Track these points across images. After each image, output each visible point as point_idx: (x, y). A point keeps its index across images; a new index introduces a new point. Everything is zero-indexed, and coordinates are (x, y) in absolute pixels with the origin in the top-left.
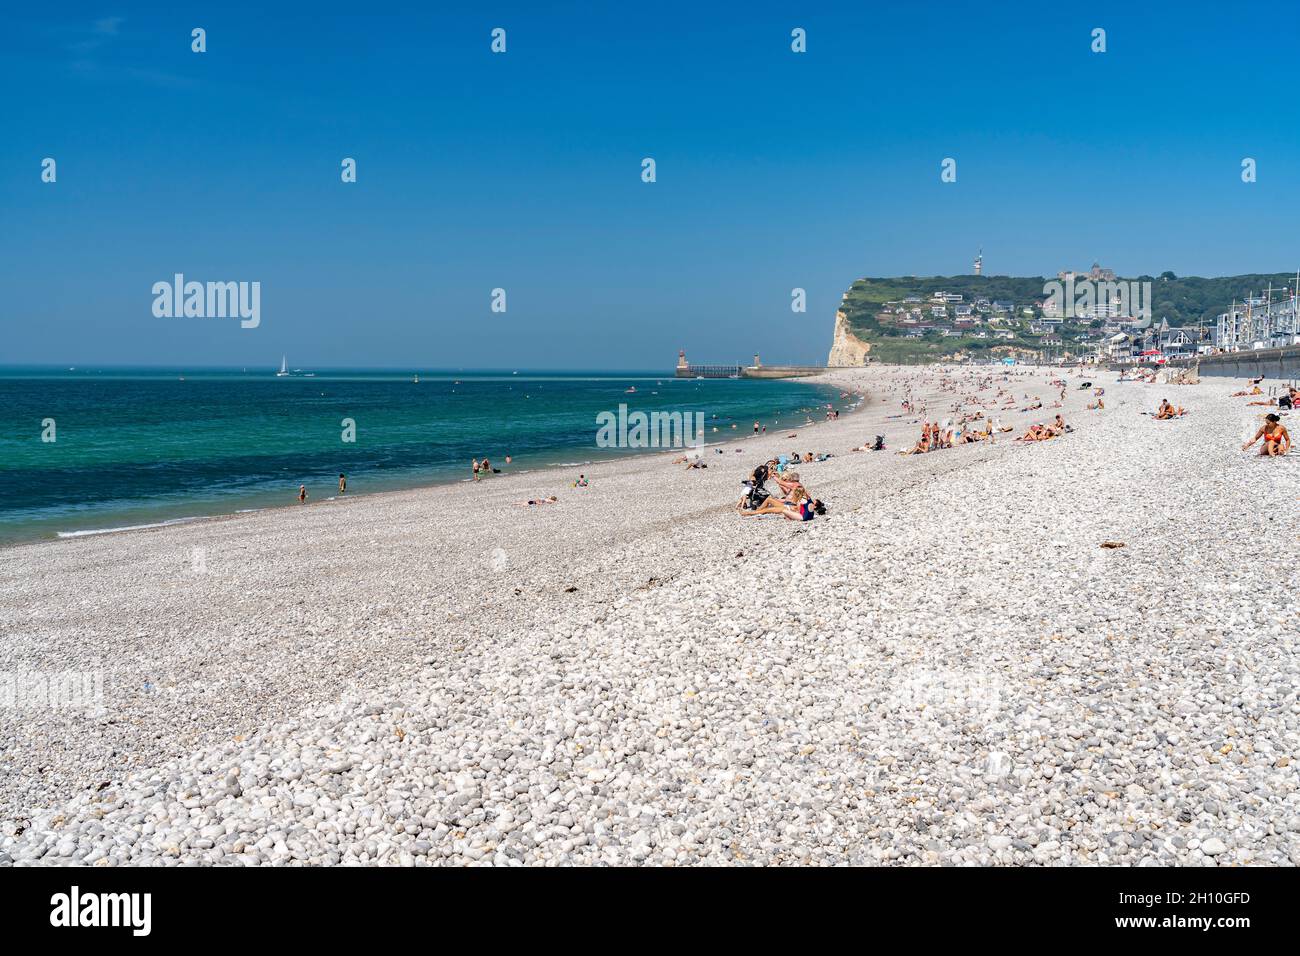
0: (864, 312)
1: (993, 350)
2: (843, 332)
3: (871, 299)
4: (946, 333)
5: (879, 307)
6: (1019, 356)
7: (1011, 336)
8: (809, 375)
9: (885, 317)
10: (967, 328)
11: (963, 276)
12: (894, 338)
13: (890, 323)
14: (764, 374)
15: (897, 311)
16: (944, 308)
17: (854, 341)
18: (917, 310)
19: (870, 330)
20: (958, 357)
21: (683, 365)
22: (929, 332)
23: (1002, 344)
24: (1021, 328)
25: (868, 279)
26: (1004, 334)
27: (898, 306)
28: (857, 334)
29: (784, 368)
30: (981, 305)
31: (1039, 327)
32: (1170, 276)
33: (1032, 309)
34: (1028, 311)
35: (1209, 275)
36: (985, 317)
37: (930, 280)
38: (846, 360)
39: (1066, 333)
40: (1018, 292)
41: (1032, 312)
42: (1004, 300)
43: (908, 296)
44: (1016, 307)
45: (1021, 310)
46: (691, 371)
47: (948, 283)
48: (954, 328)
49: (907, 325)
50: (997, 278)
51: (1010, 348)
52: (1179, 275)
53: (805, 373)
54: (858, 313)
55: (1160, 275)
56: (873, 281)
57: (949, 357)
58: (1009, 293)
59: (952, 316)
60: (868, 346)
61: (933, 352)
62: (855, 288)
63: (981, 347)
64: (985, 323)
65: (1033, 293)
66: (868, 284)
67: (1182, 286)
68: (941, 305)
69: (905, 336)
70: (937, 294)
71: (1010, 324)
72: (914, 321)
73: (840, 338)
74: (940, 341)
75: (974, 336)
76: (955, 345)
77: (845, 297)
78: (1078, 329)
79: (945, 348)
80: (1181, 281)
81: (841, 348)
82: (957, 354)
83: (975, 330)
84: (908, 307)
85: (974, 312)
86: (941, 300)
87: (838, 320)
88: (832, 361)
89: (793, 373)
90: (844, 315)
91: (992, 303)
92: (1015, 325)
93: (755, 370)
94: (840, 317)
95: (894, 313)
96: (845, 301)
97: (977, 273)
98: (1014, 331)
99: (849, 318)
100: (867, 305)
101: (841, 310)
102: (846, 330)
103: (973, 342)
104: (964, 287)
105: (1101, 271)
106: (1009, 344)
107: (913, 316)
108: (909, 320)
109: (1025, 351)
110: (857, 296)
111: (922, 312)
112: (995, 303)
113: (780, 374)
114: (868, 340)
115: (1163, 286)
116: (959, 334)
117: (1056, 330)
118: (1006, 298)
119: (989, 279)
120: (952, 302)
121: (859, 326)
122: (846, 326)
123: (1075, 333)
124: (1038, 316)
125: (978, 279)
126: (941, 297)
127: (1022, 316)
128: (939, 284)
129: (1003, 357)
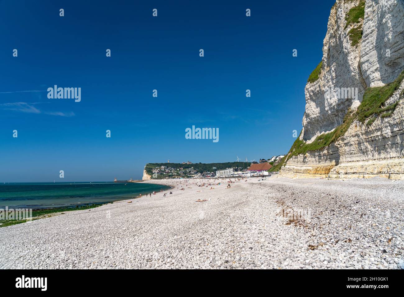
2: (145, 173)
4: (165, 174)
5: (152, 169)
6: (178, 177)
7: (176, 174)
10: (168, 173)
11: (166, 163)
14: (133, 182)
15: (155, 170)
16: (163, 169)
18: (159, 169)
19: (150, 173)
20: (167, 178)
21: (115, 180)
22: (161, 173)
23: (174, 175)
24: (177, 172)
25: (149, 164)
28: (148, 174)
29: (136, 180)
30: (170, 168)
31: (180, 172)
32: (200, 163)
34: (178, 169)
35: (207, 163)
36: (171, 171)
37: (160, 164)
38: (146, 179)
40: (176, 166)
42: (174, 168)
43: (157, 167)
46: (117, 181)
47: (164, 164)
48: (166, 173)
51: (176, 176)
52: (202, 163)
54: (148, 170)
56: (150, 164)
57: (165, 178)
58: (174, 166)
59: (165, 170)
61: (162, 177)
62: (147, 165)
63: (171, 176)
65: (179, 166)
67: (203, 165)
71: (175, 172)
73: (145, 175)
76: (166, 176)
77: (145, 167)
81: (145, 177)
83: (170, 173)
85: (169, 170)
87: (144, 171)
88: (143, 179)
89: (138, 181)
91: (172, 168)
93: (131, 181)
94: (145, 171)
97: (168, 162)
100: (149, 168)
101: (145, 169)
103: (169, 175)
104: (166, 165)
105: (189, 162)
107: (158, 170)
110: (147, 167)
113: (135, 182)
114: (150, 175)
115: (200, 165)
117: (183, 173)
119: (171, 164)
120: (165, 168)
121: (148, 172)
123: (186, 173)
124: (180, 170)
125: (169, 164)
126: (163, 167)
127: (177, 170)
128: (162, 164)
129: (175, 178)
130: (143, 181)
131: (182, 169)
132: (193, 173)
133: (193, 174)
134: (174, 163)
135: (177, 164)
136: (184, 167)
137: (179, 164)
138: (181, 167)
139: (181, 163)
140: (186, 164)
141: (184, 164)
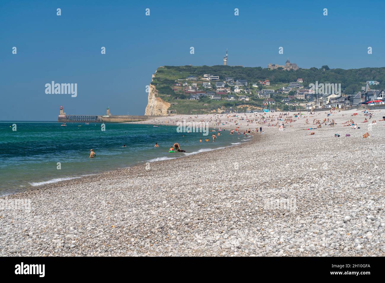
0: (165, 85)
1: (238, 107)
2: (154, 96)
3: (168, 77)
4: (212, 97)
5: (173, 82)
7: (247, 99)
8: (139, 121)
9: (177, 88)
10: (224, 95)
11: (218, 66)
12: (183, 100)
13: (180, 92)
14: (112, 120)
15: (184, 85)
16: (209, 84)
17: (160, 101)
18: (195, 84)
19: (170, 95)
20: (220, 111)
21: (62, 115)
22: (202, 97)
23: (243, 104)
24: (252, 95)
25: (166, 67)
26: (244, 98)
27: (184, 82)
28: (162, 98)
29: (125, 117)
30: (230, 82)
31: (262, 94)
32: (326, 68)
33: (257, 85)
34: (255, 86)
36: (232, 89)
37: (200, 68)
38: (155, 112)
39: (277, 98)
40: (249, 75)
41: (257, 86)
42: (242, 79)
43: (189, 76)
44: (248, 83)
45: (251, 85)
46: (67, 118)
47: (210, 69)
48: (216, 94)
49: (190, 93)
50: (236, 67)
51: (248, 106)
52: (331, 68)
53: (137, 119)
54: (162, 86)
55: (321, 68)
56: (168, 67)
57: (214, 111)
58: (244, 75)
59: (214, 88)
60: (169, 105)
61: (206, 108)
62: (159, 72)
63: (232, 105)
64: (233, 92)
65: (257, 76)
66: (166, 69)
67: (333, 73)
68: (208, 82)
69: (189, 98)
70: (205, 76)
71: (246, 93)
72: (193, 91)
73: (152, 100)
74: (209, 102)
75: (228, 99)
76: (218, 104)
77: (153, 76)
78: (283, 96)
79: (213, 106)
80: (333, 70)
81: (152, 106)
82: (219, 109)
83: (228, 96)
84: (190, 83)
85: (226, 86)
86: (207, 79)
87: (150, 90)
88: (147, 113)
89: (130, 119)
90: (154, 86)
91: (235, 81)
92: (249, 93)
93: (107, 118)
95: (182, 86)
96: (154, 79)
97: (225, 64)
98: (249, 96)
99: (157, 89)
100: (166, 81)
101: (152, 84)
102: (156, 95)
103: (228, 102)
104: (216, 70)
105: (291, 65)
106: (247, 104)
107: (193, 88)
108: (191, 90)
109: (255, 108)
110: (160, 76)
111: (197, 85)
112: (237, 81)
113: (122, 120)
114: (169, 101)
115: (324, 73)
116: (219, 98)
117: (272, 96)
118: (243, 78)
119: (232, 68)
120: (213, 81)
121: (163, 93)
122: (156, 93)
123: (281, 98)
124: (260, 88)
125: (227, 67)
126: (207, 78)
127: (252, 88)
128: (205, 70)
129: (244, 111)
130: (146, 118)
131: (268, 84)
132: (302, 97)
133: (301, 101)
134: (241, 67)
135: (251, 69)
136: (273, 77)
137: (259, 69)
138: (263, 79)
139: (263, 67)
140: (280, 68)
141: (274, 71)
